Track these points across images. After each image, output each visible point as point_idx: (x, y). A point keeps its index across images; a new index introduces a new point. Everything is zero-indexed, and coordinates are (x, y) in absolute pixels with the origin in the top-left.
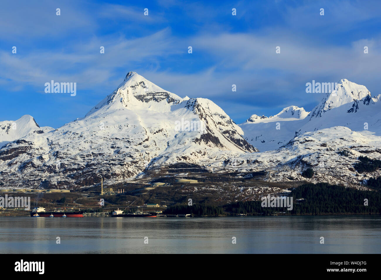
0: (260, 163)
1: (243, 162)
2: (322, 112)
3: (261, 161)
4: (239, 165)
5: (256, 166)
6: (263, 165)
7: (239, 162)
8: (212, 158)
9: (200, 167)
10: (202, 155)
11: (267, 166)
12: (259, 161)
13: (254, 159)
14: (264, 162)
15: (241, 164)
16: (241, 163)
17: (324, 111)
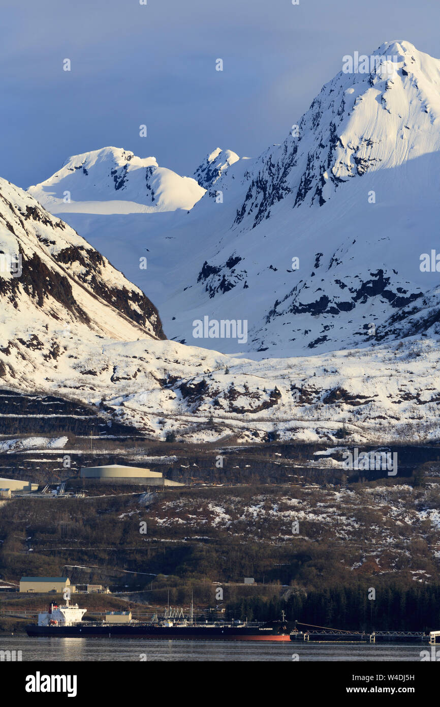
0: (359, 404)
1: (275, 394)
2: (324, 183)
3: (362, 394)
4: (259, 409)
5: (345, 415)
6: (377, 414)
7: (256, 396)
8: (94, 373)
9: (94, 413)
10: (45, 356)
11: (398, 419)
12: (353, 392)
13: (326, 383)
14: (375, 398)
15: (266, 405)
16: (266, 398)
17: (337, 180)
